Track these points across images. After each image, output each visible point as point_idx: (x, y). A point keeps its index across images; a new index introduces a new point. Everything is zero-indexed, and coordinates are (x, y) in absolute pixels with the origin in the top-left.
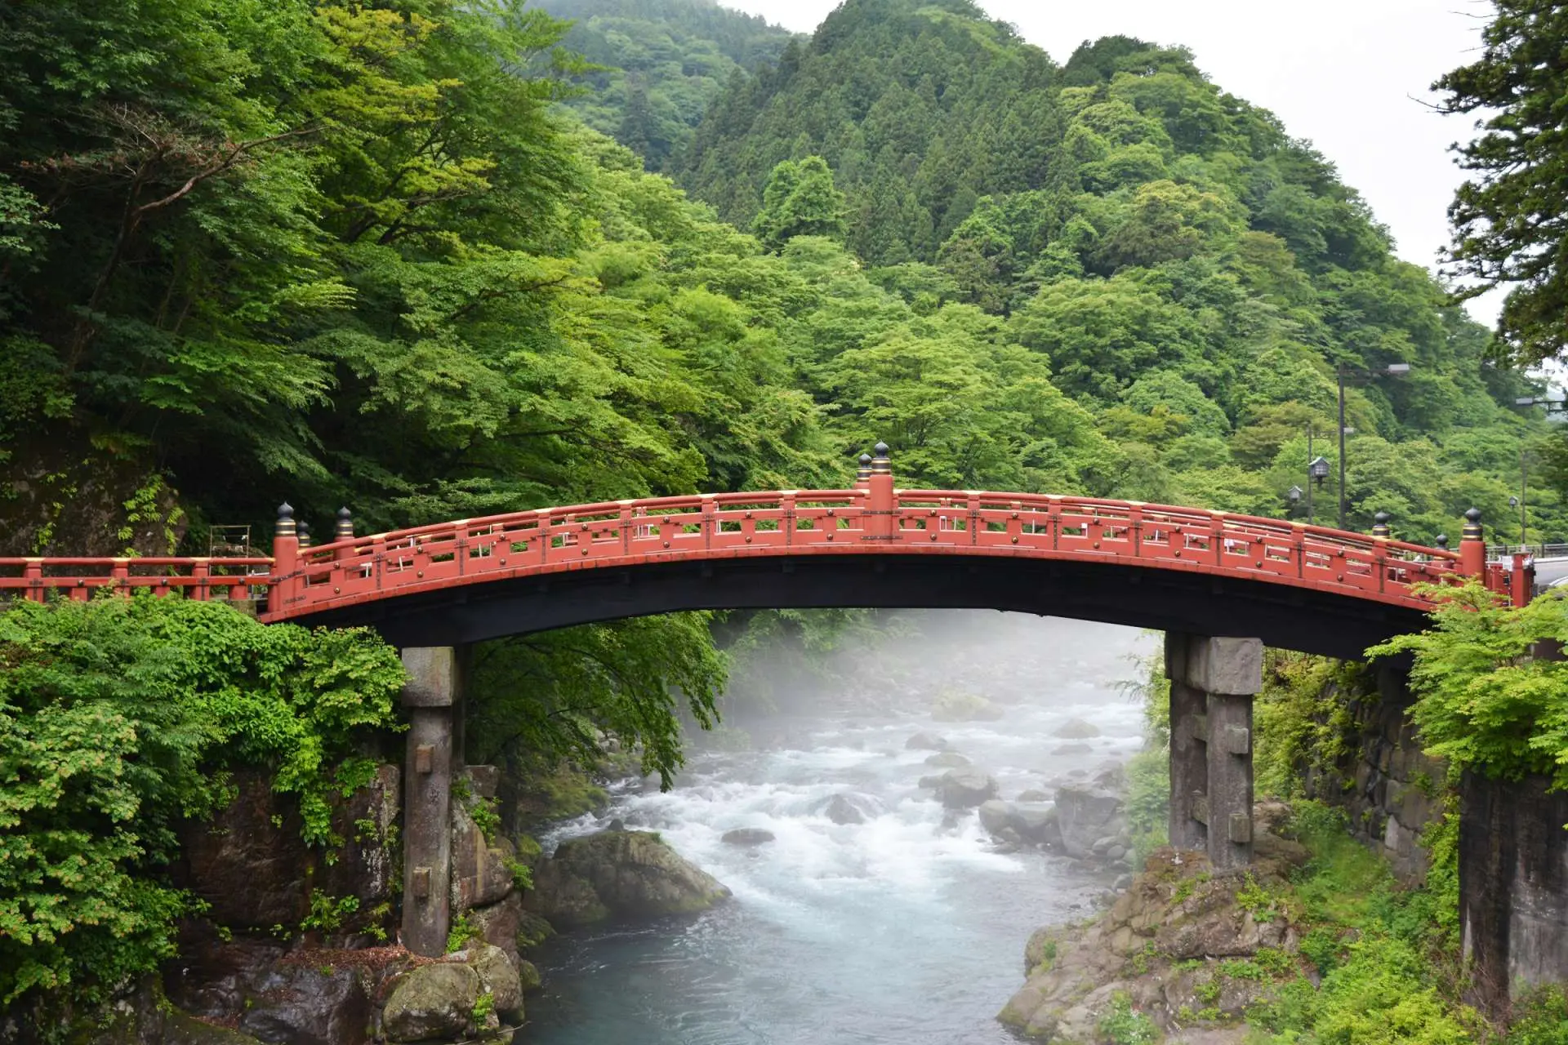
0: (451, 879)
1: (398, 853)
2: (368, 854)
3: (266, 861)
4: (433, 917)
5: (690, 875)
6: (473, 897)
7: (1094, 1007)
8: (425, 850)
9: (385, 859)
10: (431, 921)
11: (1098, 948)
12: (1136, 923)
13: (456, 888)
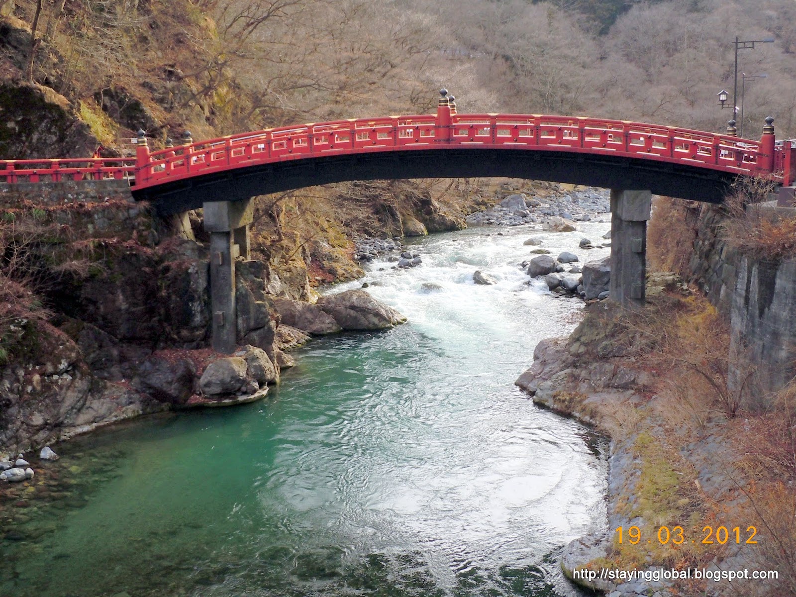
0: (237, 316)
1: (208, 304)
2: (192, 305)
3: (139, 308)
4: (227, 334)
5: (383, 312)
6: (248, 325)
7: (555, 382)
8: (221, 303)
9: (201, 307)
10: (225, 337)
11: (564, 351)
12: (583, 339)
13: (240, 321)
